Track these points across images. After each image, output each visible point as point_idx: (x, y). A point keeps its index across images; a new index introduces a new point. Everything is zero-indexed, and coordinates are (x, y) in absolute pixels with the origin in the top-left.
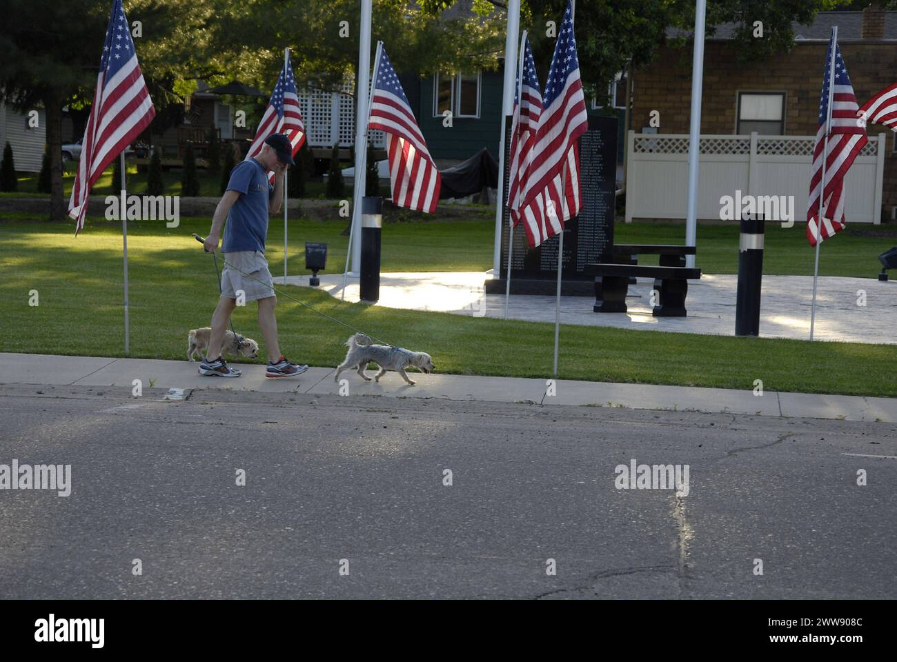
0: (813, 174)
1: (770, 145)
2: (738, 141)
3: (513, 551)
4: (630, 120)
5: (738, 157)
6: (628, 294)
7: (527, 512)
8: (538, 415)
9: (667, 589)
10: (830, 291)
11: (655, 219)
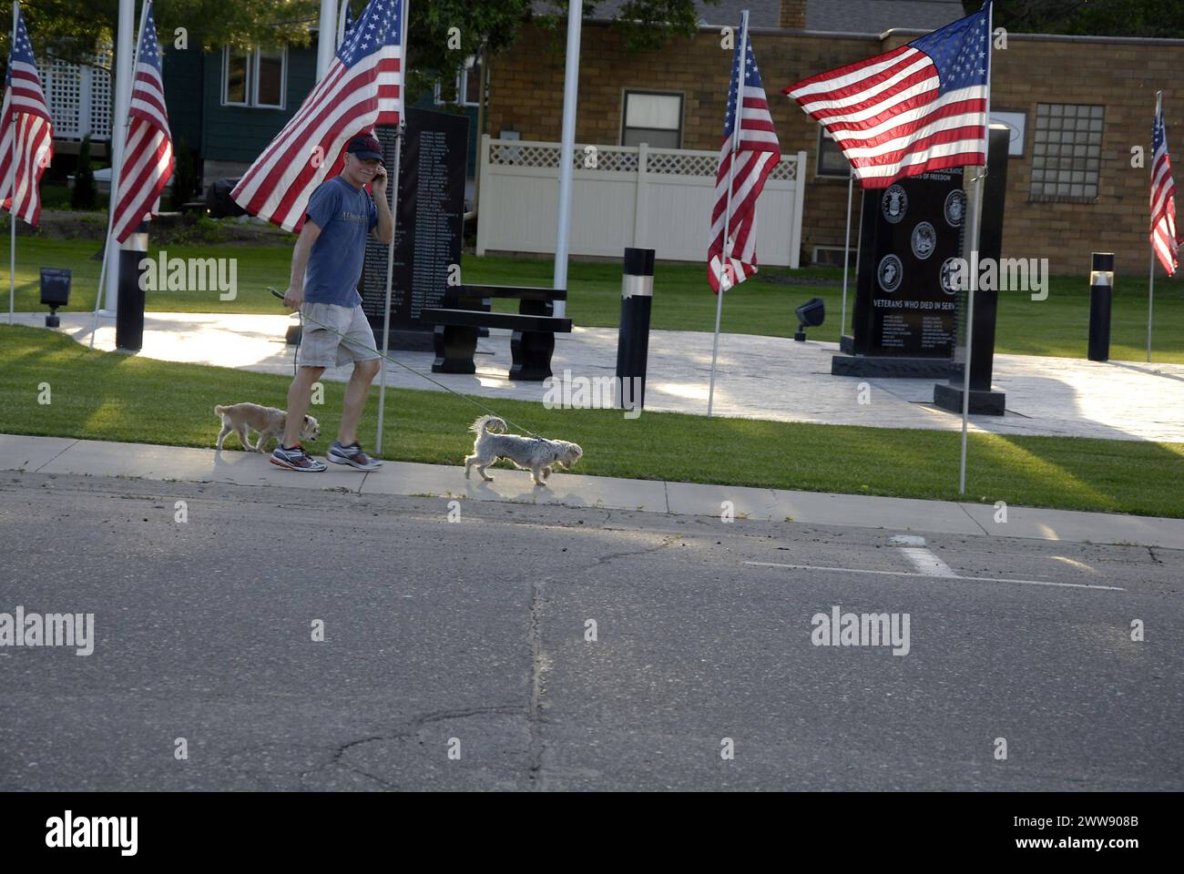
0: (717, 200)
1: (664, 161)
2: (623, 154)
3: (314, 686)
4: (485, 122)
5: (622, 174)
6: (477, 351)
7: (334, 634)
8: (353, 506)
9: (514, 736)
10: (734, 353)
11: (515, 253)
